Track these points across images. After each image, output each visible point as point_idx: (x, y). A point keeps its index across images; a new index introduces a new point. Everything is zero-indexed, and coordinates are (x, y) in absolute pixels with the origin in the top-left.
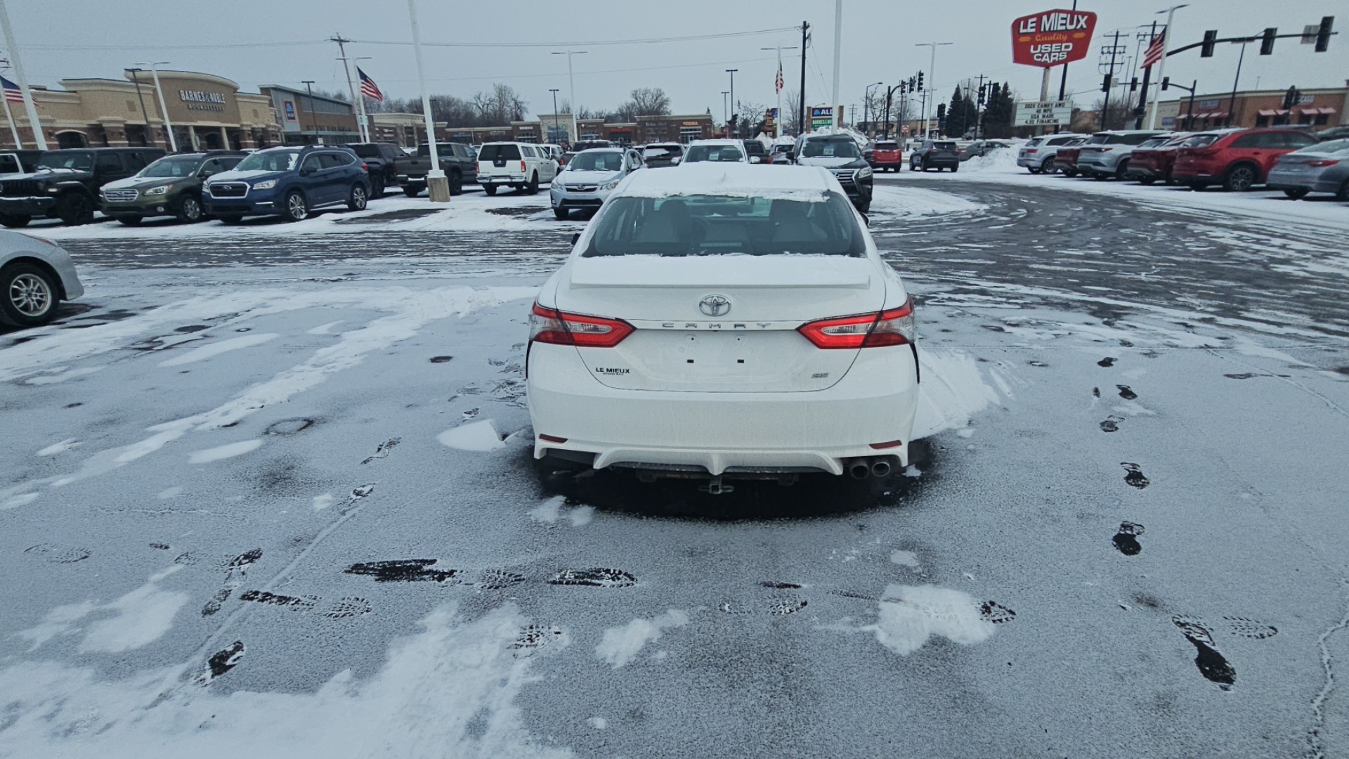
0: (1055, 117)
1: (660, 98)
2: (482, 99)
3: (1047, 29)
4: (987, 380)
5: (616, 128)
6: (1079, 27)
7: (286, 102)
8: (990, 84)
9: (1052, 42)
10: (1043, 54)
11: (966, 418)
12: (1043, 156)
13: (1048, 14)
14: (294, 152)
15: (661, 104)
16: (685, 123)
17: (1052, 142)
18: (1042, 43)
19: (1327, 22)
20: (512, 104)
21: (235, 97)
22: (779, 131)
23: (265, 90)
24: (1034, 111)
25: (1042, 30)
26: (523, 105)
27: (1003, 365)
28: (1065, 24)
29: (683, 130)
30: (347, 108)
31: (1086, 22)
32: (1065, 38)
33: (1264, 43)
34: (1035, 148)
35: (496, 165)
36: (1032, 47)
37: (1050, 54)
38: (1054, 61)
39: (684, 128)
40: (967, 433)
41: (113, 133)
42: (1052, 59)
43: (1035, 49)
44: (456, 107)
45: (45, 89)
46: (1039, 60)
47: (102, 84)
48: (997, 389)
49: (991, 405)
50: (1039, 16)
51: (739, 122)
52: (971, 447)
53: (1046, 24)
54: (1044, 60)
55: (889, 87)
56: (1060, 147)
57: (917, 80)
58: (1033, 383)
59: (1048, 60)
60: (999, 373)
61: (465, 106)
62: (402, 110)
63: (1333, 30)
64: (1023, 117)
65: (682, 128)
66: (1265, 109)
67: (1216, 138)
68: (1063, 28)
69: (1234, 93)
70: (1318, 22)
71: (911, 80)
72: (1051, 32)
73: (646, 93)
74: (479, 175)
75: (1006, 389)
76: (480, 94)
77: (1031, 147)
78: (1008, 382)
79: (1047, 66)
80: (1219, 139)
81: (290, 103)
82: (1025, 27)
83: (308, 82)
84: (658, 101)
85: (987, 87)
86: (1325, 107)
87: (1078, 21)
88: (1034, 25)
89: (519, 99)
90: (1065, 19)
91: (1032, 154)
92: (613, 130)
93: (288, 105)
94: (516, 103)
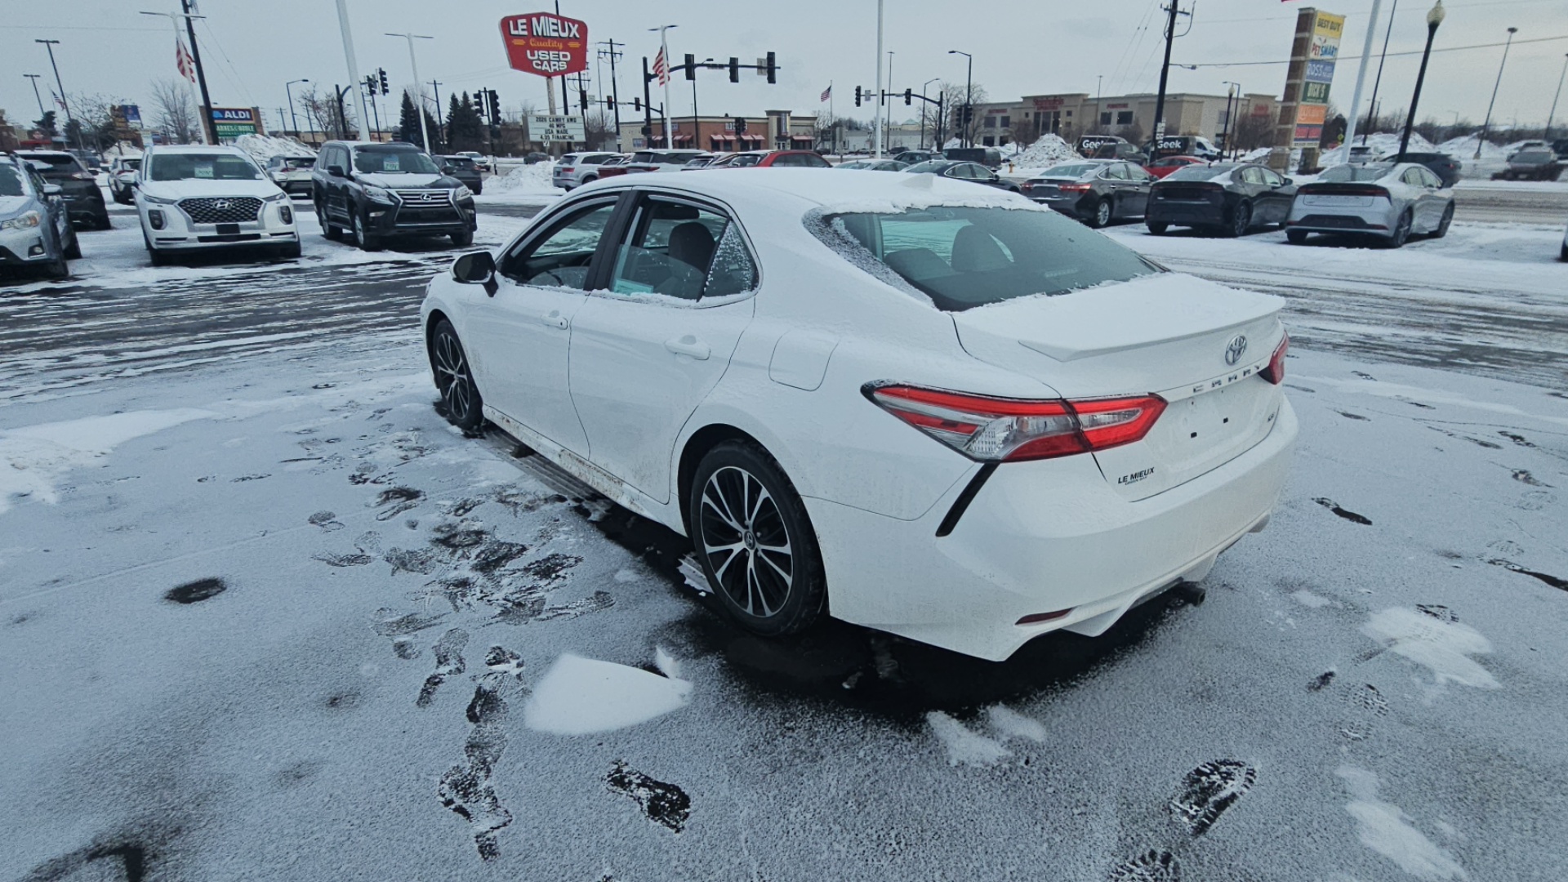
0: (570, 133)
3: (540, 34)
6: (571, 36)
8: (485, 91)
9: (548, 49)
10: (542, 62)
12: (581, 176)
13: (538, 16)
17: (587, 160)
18: (539, 49)
19: (771, 56)
22: (147, 140)
24: (546, 125)
25: (535, 34)
28: (557, 31)
31: (577, 30)
32: (561, 46)
33: (731, 71)
34: (571, 167)
36: (528, 52)
37: (549, 61)
38: (555, 70)
42: (553, 68)
43: (532, 55)
46: (539, 67)
50: (529, 17)
51: (60, 124)
53: (538, 28)
54: (544, 68)
55: (337, 87)
56: (601, 166)
57: (378, 77)
59: (548, 68)
63: (777, 65)
64: (536, 131)
66: (716, 134)
67: (759, 158)
68: (556, 34)
69: (696, 117)
70: (765, 56)
71: (369, 79)
72: (545, 38)
77: (566, 166)
79: (549, 76)
80: (762, 158)
82: (516, 28)
85: (483, 94)
86: (756, 135)
87: (570, 30)
88: (525, 27)
90: (557, 25)
91: (570, 173)
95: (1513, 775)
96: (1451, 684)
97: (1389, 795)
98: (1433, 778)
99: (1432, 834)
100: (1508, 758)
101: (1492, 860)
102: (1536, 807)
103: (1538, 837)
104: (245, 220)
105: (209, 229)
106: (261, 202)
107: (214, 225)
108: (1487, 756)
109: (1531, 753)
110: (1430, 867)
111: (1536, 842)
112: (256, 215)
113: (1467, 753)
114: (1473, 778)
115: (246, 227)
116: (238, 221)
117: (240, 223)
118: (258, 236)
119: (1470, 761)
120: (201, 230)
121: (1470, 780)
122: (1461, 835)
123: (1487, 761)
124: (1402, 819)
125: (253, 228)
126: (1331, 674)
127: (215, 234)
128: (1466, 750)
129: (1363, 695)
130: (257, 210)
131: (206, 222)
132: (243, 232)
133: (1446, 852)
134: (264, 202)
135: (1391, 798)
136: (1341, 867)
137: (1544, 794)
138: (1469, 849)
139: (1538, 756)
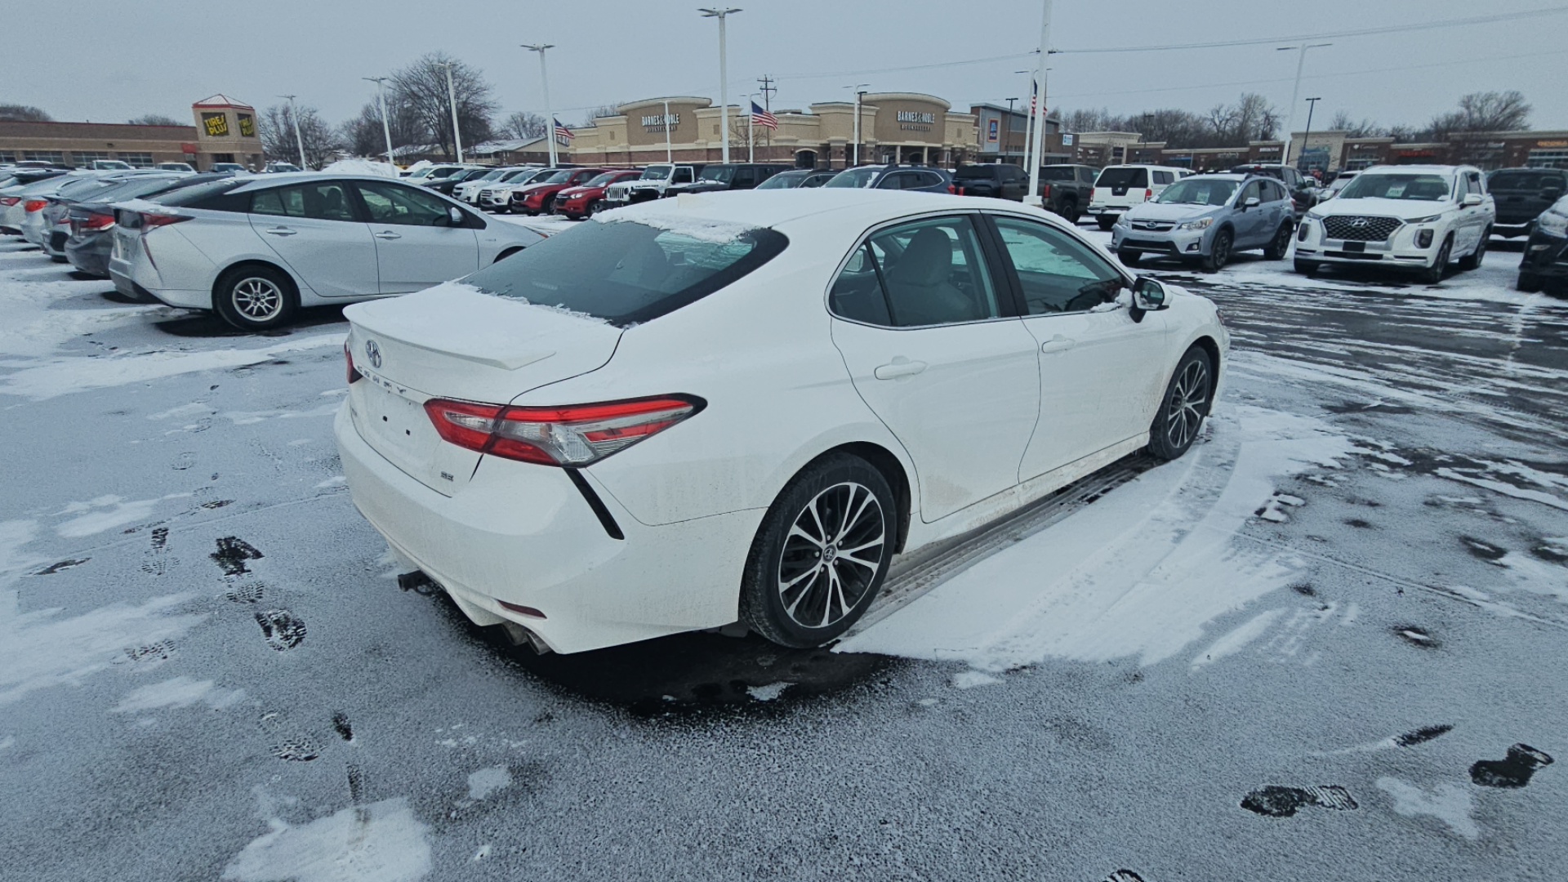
1: (1513, 106)
2: (1222, 113)
5: (1411, 150)
7: (992, 121)
14: (875, 170)
15: (1514, 115)
16: (1540, 143)
20: (1261, 118)
21: (944, 116)
23: (975, 110)
26: (1277, 120)
29: (1535, 154)
30: (1053, 126)
35: (1115, 193)
39: (1538, 151)
41: (836, 152)
44: (1184, 124)
45: (800, 113)
47: (843, 107)
61: (1197, 122)
62: (1117, 128)
65: (1533, 150)
73: (1488, 98)
74: (1092, 204)
76: (1221, 107)
81: (996, 122)
83: (1012, 99)
84: (1508, 111)
89: (1272, 113)
92: (1403, 153)
93: (993, 124)
94: (1267, 118)
95: (136, 798)
96: (263, 829)
97: (199, 708)
98: (187, 742)
99: (151, 713)
100: (152, 807)
101: (105, 732)
102: (101, 789)
103: (84, 769)
104: (1375, 240)
105: (1337, 244)
106: (1401, 223)
107: (1343, 241)
108: (168, 793)
109: (138, 829)
110: (136, 696)
111: (84, 766)
112: (1387, 235)
113: (184, 781)
114: (162, 768)
115: (1372, 247)
116: (1368, 240)
117: (1368, 242)
118: (1380, 257)
119: (177, 777)
120: (1330, 244)
121: (162, 764)
122: (134, 727)
123: (165, 789)
124: (176, 703)
125: (1380, 248)
126: (348, 737)
127: (1340, 249)
128: (188, 783)
129: (304, 747)
130: (1392, 231)
131: (1338, 238)
132: (1367, 251)
133: (134, 712)
134: (1404, 223)
135: (196, 708)
136: (179, 660)
137: (103, 804)
138: (122, 724)
139: (131, 834)
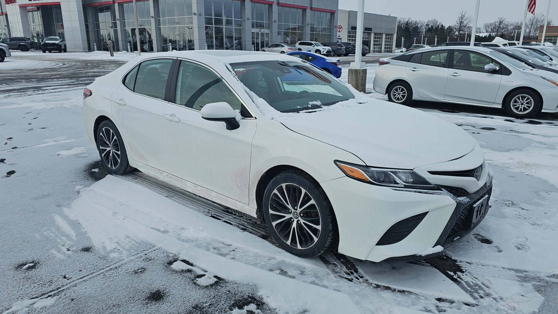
4: (76, 225)
11: (81, 194)
27: (64, 249)
40: (78, 188)
48: (66, 218)
49: (69, 206)
52: (74, 183)
58: (37, 235)
60: (68, 236)
75: (60, 221)
78: (58, 229)
